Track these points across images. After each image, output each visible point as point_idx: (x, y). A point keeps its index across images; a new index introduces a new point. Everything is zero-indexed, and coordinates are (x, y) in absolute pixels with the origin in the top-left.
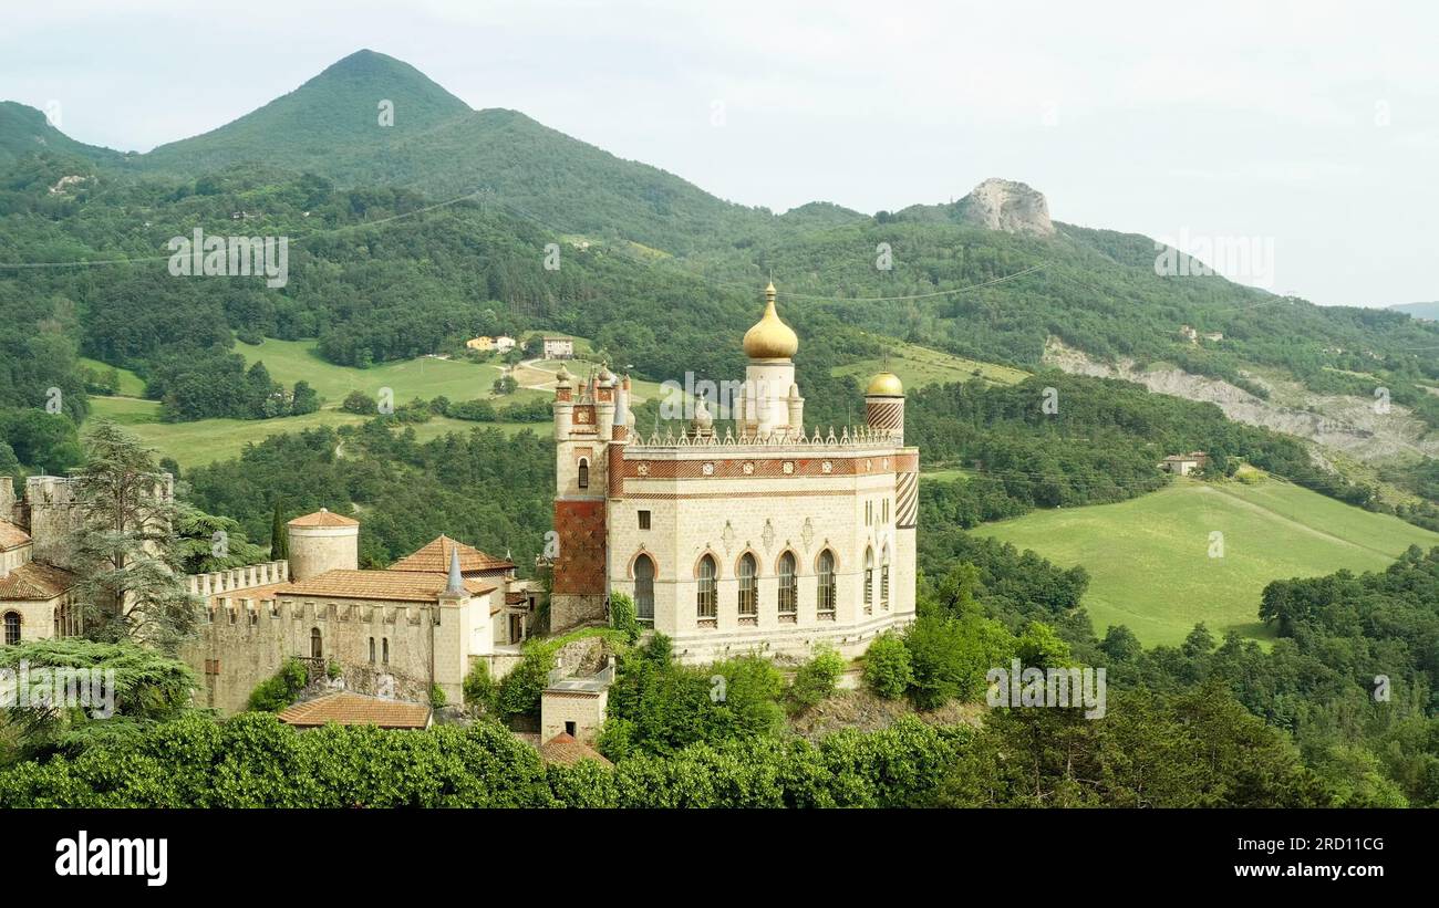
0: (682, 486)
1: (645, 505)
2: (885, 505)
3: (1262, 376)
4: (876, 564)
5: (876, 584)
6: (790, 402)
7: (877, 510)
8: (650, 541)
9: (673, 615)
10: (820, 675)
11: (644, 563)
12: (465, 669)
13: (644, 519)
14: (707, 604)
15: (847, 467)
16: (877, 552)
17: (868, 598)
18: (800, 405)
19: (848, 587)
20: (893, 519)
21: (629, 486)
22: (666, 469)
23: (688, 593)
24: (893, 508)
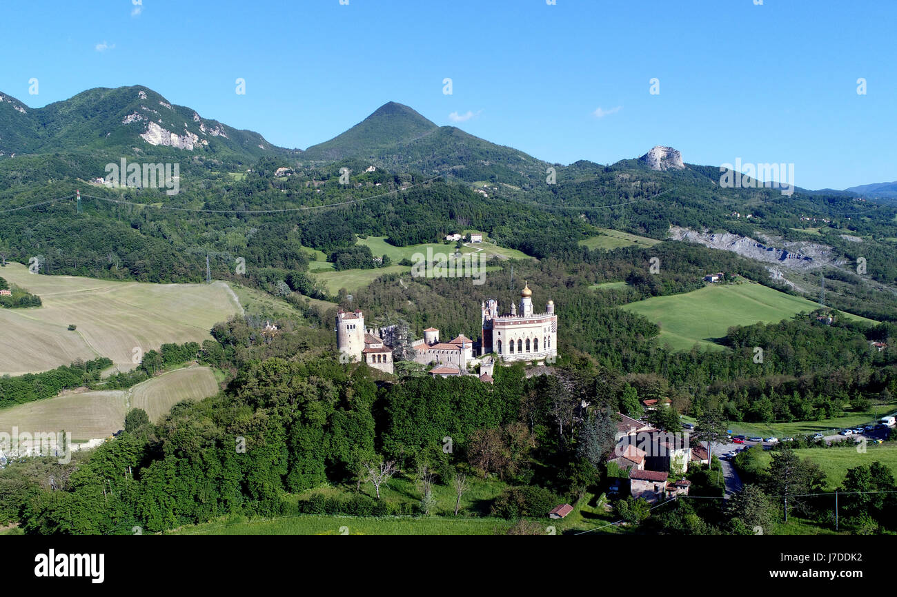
0: (507, 327)
1: (499, 330)
2: (549, 328)
3: (766, 234)
4: (547, 340)
5: (547, 344)
6: (530, 306)
7: (547, 329)
8: (501, 337)
9: (505, 351)
10: (534, 362)
11: (500, 342)
12: (466, 362)
13: (499, 333)
14: (512, 349)
15: (539, 321)
16: (547, 338)
17: (545, 347)
18: (532, 307)
19: (540, 345)
20: (551, 331)
21: (496, 327)
22: (503, 324)
23: (508, 347)
24: (551, 328)
